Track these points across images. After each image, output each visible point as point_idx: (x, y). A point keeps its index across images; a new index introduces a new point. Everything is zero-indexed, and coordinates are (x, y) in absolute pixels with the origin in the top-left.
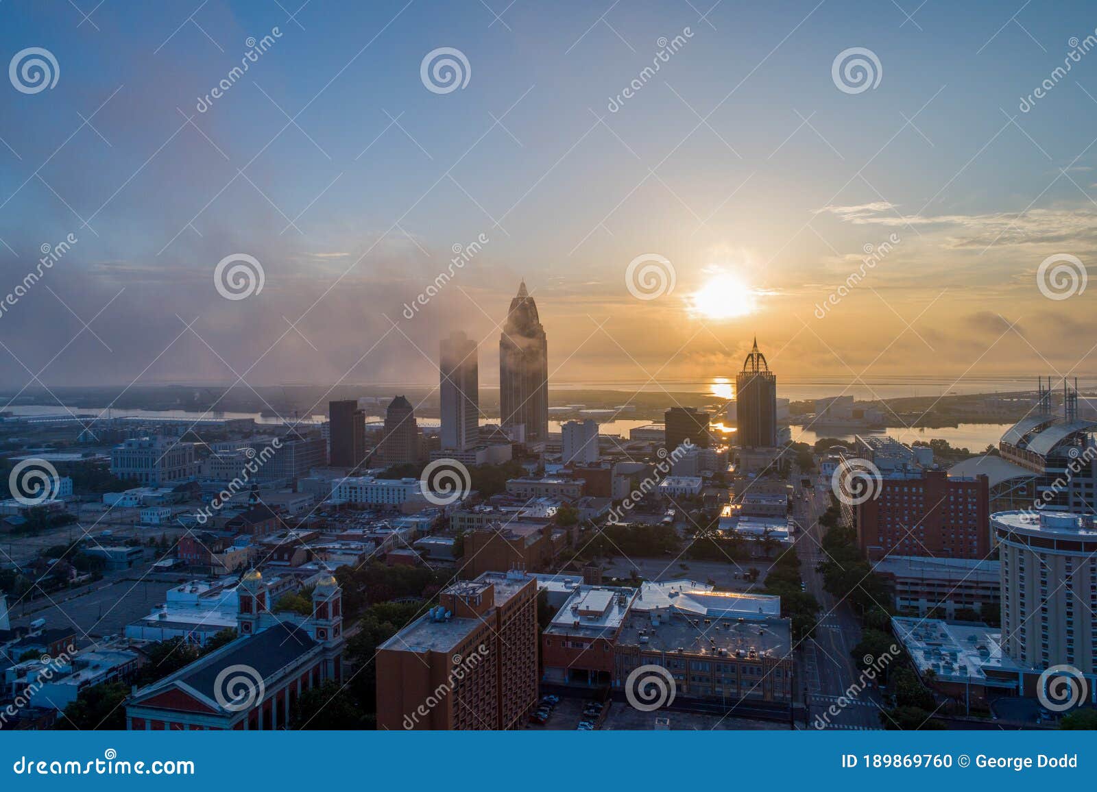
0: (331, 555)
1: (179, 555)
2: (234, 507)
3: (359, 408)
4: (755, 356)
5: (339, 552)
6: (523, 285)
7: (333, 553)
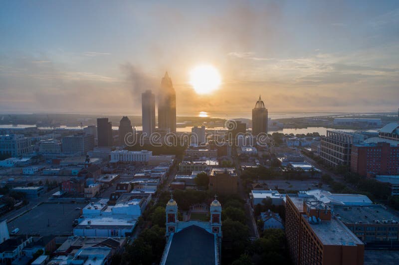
0: (143, 186)
1: (63, 189)
2: (69, 165)
3: (109, 121)
4: (260, 102)
5: (146, 184)
6: (167, 72)
7: (144, 185)
